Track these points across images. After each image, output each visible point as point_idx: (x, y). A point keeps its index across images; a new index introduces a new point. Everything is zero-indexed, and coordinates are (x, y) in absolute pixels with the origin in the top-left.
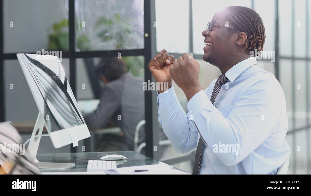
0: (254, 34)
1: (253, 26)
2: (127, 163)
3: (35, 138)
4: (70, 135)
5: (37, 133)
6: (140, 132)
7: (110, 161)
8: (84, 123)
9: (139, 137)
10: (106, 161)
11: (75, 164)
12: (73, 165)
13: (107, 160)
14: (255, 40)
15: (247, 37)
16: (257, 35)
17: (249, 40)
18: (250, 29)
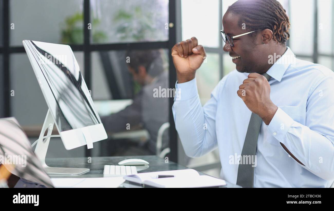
1: (271, 15)
2: (149, 168)
3: (44, 139)
4: (84, 135)
5: (45, 135)
6: (163, 136)
7: (130, 166)
8: (99, 123)
9: (163, 142)
10: (125, 166)
11: (89, 169)
12: (88, 170)
14: (281, 28)
15: (272, 31)
16: (279, 21)
17: (275, 32)
18: (269, 21)
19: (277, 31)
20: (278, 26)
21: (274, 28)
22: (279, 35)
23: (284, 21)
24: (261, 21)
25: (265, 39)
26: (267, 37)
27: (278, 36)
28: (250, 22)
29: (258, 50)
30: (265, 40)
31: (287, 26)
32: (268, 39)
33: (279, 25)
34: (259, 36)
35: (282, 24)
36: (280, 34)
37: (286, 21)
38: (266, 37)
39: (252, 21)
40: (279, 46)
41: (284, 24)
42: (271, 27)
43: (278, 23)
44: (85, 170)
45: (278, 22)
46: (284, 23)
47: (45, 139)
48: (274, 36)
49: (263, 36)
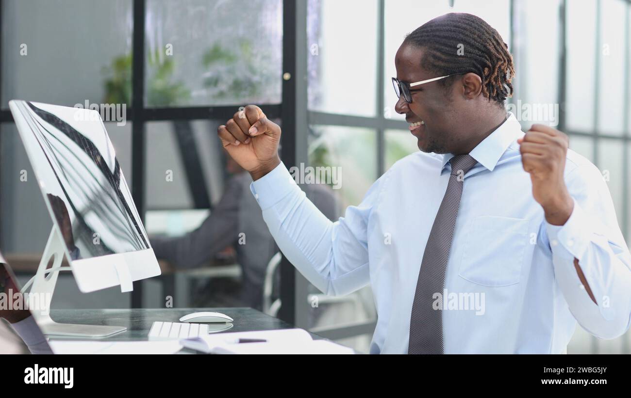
0: (489, 63)
1: (479, 50)
3: (46, 275)
5: (50, 265)
7: (198, 324)
11: (126, 328)
13: (190, 323)
14: (496, 74)
15: (480, 78)
16: (494, 62)
17: (486, 79)
18: (475, 60)
19: (490, 78)
20: (492, 68)
21: (484, 73)
22: (493, 86)
23: (503, 62)
24: (461, 59)
25: (468, 91)
26: (473, 88)
27: (491, 88)
28: (443, 61)
29: (454, 111)
30: (467, 94)
31: (508, 72)
32: (474, 90)
33: (494, 68)
34: (458, 86)
35: (498, 65)
36: (494, 83)
37: (507, 61)
38: (470, 88)
39: (446, 58)
40: (494, 106)
41: (503, 67)
42: (480, 70)
43: (492, 64)
44: (117, 329)
45: (492, 62)
46: (503, 64)
47: (49, 273)
48: (484, 86)
49: (465, 87)
